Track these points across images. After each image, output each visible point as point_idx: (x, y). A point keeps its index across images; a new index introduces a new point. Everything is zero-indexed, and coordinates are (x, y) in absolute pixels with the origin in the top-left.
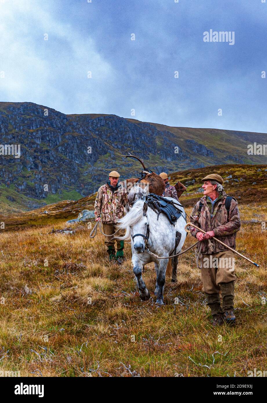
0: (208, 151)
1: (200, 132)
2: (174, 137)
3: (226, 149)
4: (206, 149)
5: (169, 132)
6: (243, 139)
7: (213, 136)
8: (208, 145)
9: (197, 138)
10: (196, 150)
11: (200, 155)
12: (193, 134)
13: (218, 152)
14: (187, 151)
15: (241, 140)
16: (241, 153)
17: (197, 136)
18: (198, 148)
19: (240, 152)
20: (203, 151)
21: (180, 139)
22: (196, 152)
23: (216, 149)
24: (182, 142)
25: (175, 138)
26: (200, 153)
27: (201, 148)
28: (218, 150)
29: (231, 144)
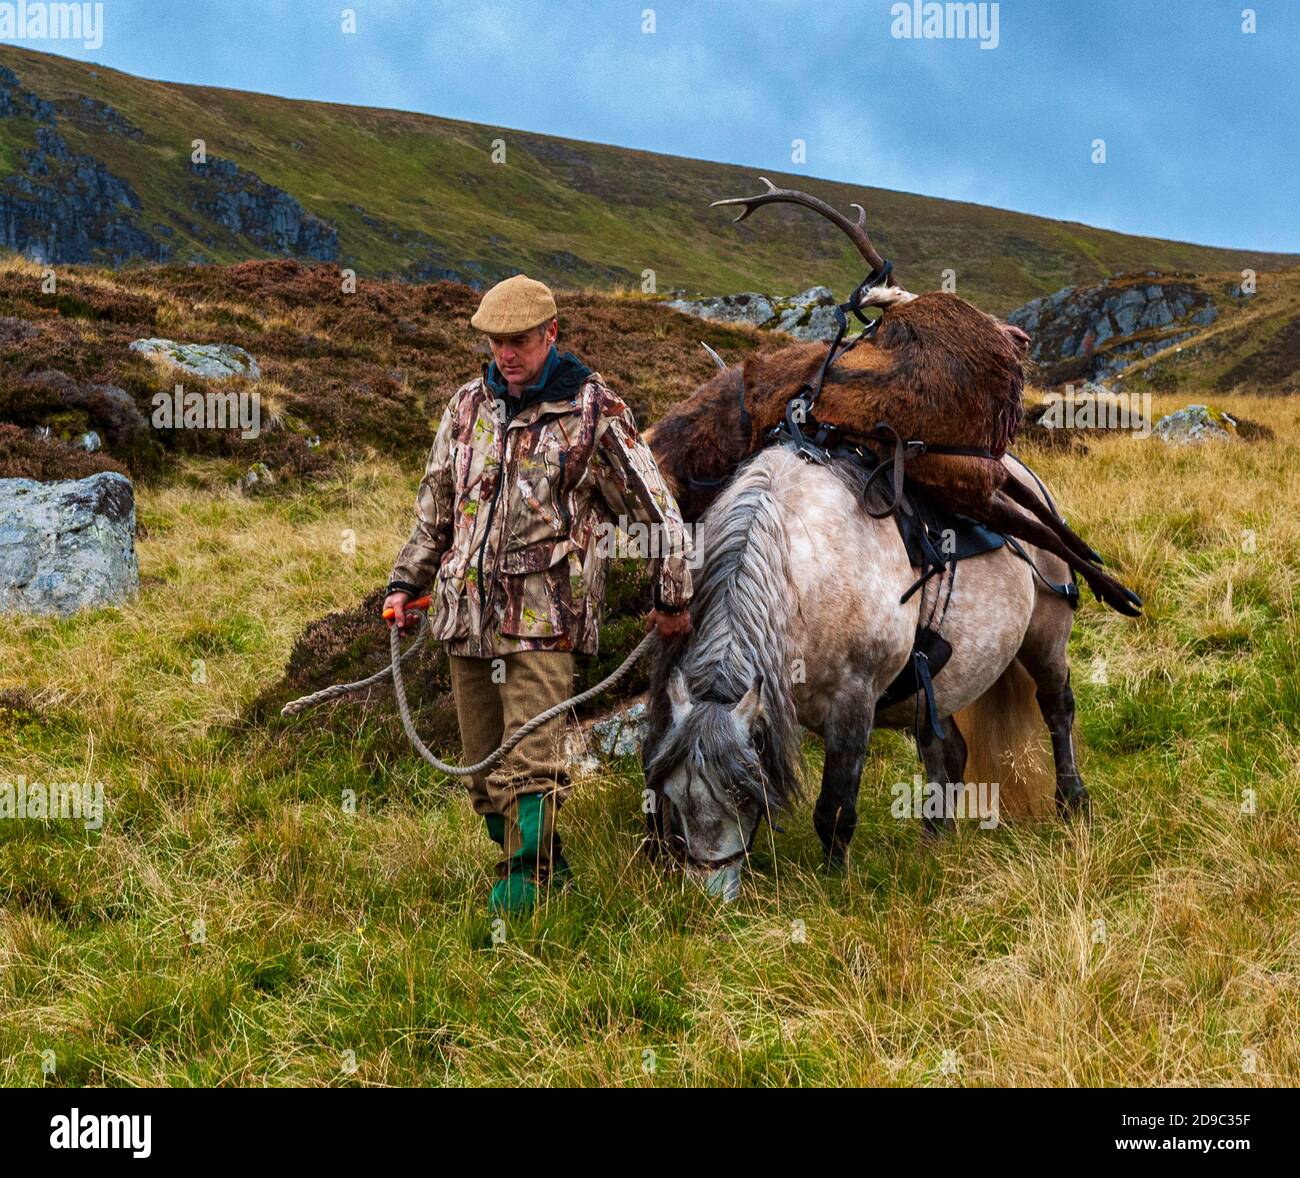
0: (303, 227)
1: (322, 121)
2: (128, 134)
3: (432, 222)
4: (297, 216)
5: (103, 106)
6: (560, 181)
7: (391, 151)
8: (323, 194)
9: (278, 155)
10: (236, 218)
11: (257, 244)
12: (267, 130)
13: (370, 236)
14: (176, 217)
15: (553, 186)
16: (506, 255)
17: (287, 143)
18: (249, 208)
19: (507, 246)
20: (281, 225)
21: (158, 150)
22: (238, 225)
23: (367, 222)
24: (164, 164)
25: (129, 142)
26: (260, 233)
27: (268, 207)
28: (376, 225)
29: (481, 201)
